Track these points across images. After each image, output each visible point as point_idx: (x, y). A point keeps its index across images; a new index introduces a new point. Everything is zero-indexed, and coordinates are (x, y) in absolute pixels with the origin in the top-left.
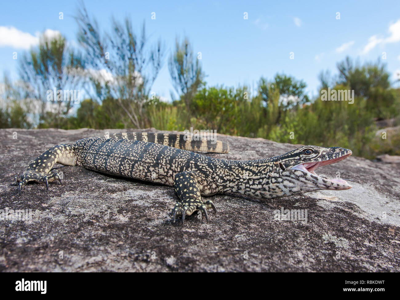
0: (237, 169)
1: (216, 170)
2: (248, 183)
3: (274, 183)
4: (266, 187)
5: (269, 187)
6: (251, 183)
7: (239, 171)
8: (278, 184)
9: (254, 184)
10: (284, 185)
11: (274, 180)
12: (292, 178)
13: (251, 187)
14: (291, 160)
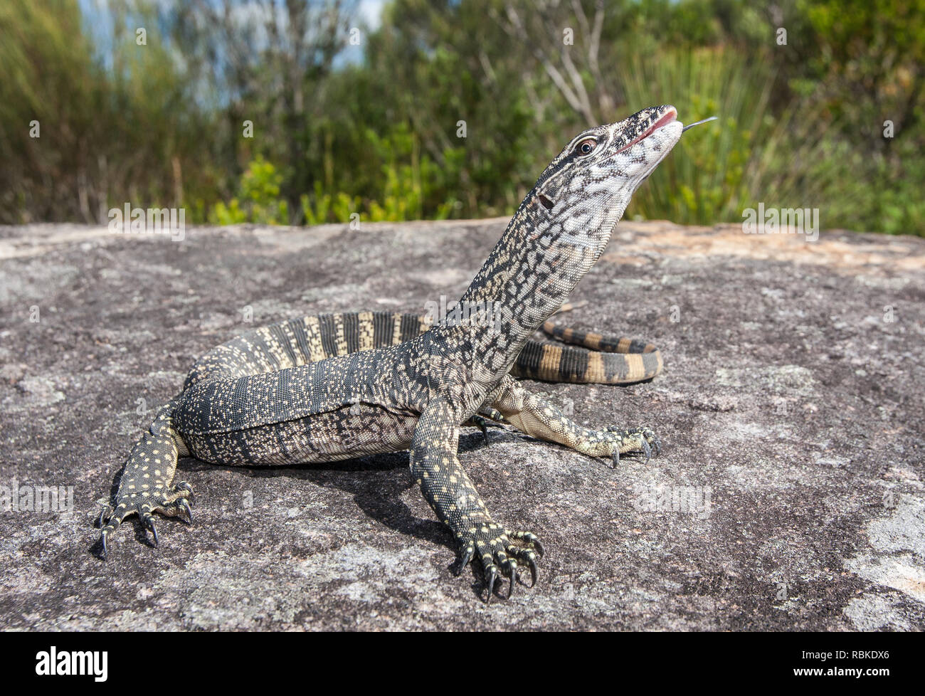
0: (476, 294)
1: (447, 344)
2: (510, 296)
3: (551, 244)
4: (542, 268)
5: (548, 263)
6: (513, 290)
7: (480, 294)
8: (559, 241)
9: (519, 286)
10: (570, 233)
11: (545, 241)
12: (574, 205)
13: (520, 297)
14: (556, 177)
